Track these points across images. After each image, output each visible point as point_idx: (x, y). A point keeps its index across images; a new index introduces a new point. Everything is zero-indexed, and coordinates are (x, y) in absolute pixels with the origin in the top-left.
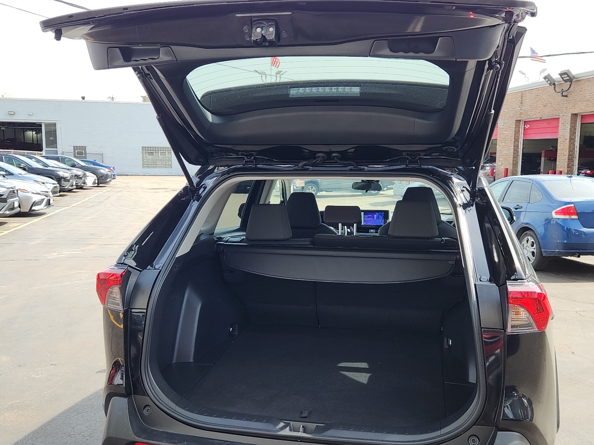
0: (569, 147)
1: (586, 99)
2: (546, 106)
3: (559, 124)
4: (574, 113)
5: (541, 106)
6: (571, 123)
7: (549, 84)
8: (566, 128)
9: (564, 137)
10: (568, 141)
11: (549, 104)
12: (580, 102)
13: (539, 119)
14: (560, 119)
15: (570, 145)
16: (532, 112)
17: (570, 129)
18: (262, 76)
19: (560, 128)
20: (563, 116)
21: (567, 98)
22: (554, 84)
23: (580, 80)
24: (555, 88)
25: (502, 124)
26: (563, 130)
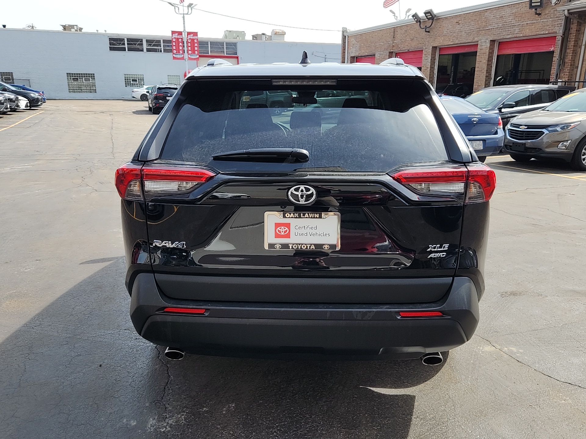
0: (430, 74)
1: (444, 35)
2: (412, 40)
3: (422, 55)
4: (434, 46)
5: (409, 40)
6: (432, 54)
7: (416, 21)
8: (428, 59)
9: (426, 66)
10: (429, 69)
11: (415, 39)
12: (439, 36)
13: (407, 51)
14: (424, 51)
15: (430, 73)
16: (402, 45)
17: (431, 59)
18: (175, 8)
19: (423, 59)
20: (426, 48)
21: (429, 33)
22: (420, 22)
23: (440, 19)
24: (420, 24)
25: (379, 55)
26: (426, 60)
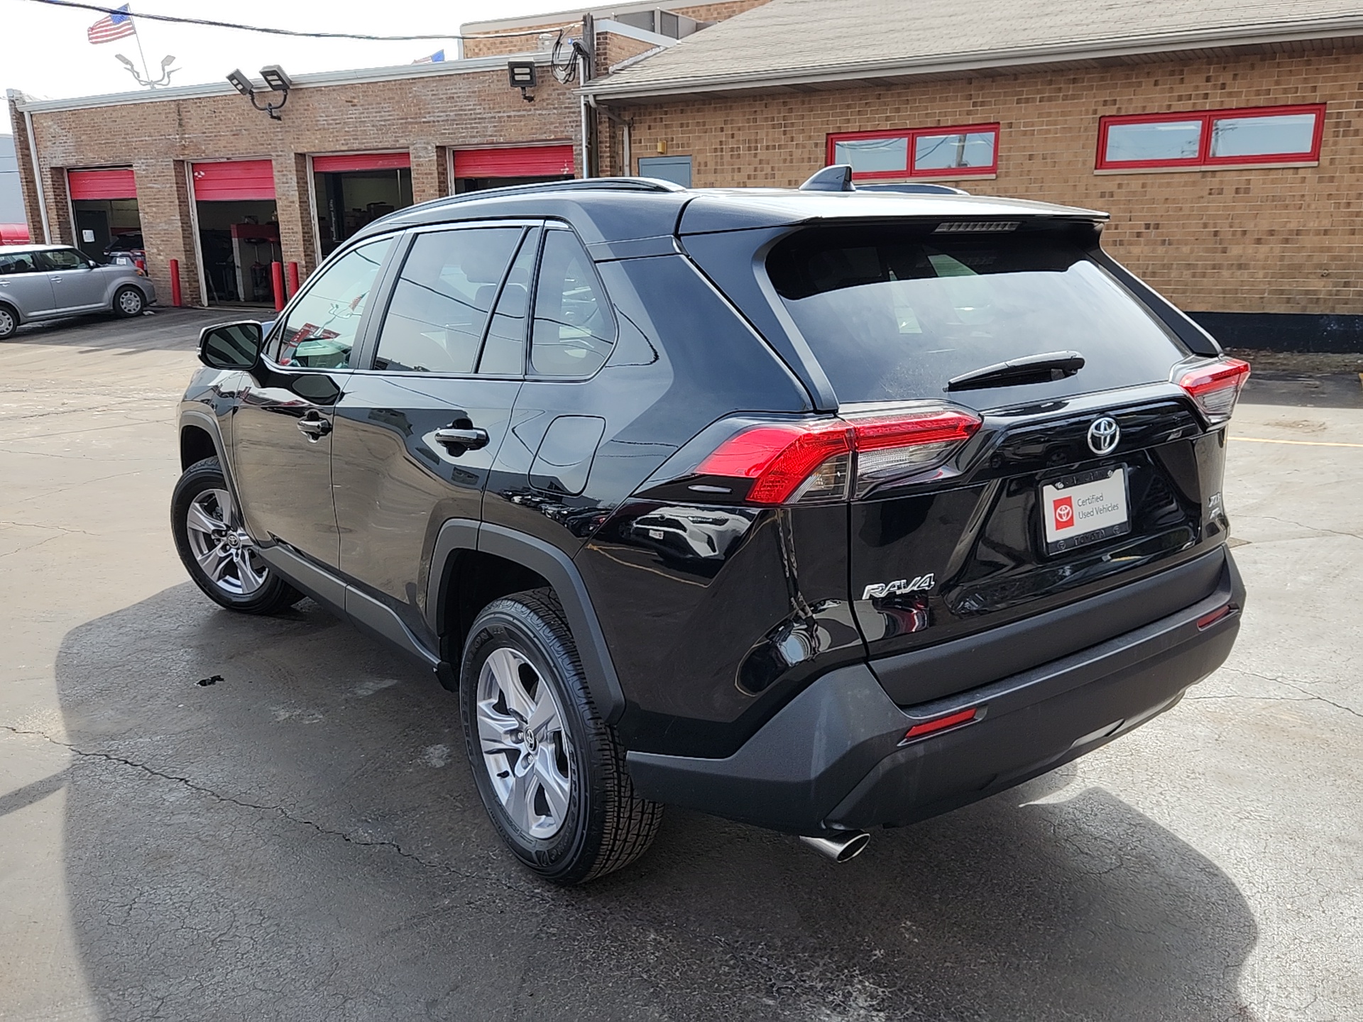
0: (301, 217)
1: (320, 127)
2: (237, 135)
3: (272, 172)
4: (299, 151)
5: (227, 133)
6: (297, 171)
7: (240, 90)
8: (290, 181)
9: (287, 199)
10: (297, 206)
11: (244, 132)
12: (308, 130)
13: (225, 160)
14: (274, 163)
15: (301, 213)
16: (210, 146)
17: (298, 183)
19: (276, 180)
20: (277, 156)
21: (280, 122)
22: (251, 93)
23: (301, 89)
24: (253, 99)
25: (144, 167)
26: (283, 183)
